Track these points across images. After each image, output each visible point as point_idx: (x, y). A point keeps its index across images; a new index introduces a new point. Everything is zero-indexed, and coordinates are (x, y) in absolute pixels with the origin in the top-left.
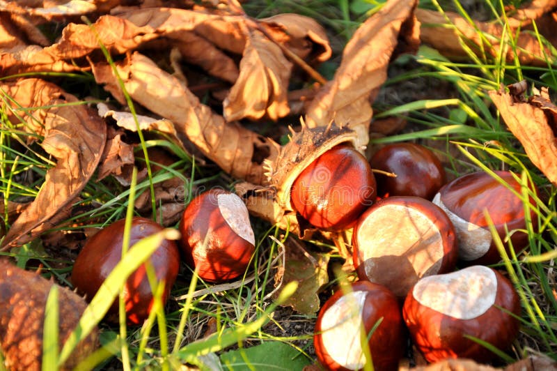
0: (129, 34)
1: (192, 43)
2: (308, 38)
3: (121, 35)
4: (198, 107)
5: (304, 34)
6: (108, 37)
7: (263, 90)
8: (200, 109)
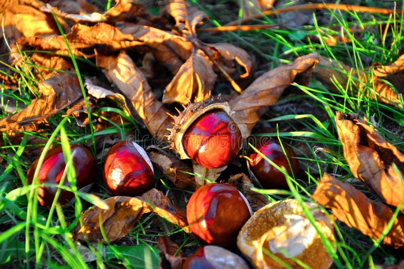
0: (117, 38)
1: (163, 52)
2: (235, 61)
3: (112, 37)
4: (148, 93)
5: (233, 58)
6: (103, 37)
7: (189, 87)
8: (148, 94)
